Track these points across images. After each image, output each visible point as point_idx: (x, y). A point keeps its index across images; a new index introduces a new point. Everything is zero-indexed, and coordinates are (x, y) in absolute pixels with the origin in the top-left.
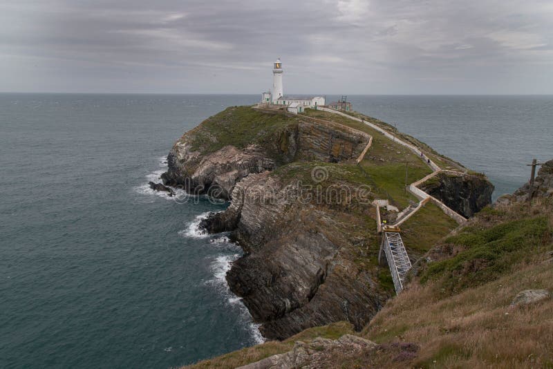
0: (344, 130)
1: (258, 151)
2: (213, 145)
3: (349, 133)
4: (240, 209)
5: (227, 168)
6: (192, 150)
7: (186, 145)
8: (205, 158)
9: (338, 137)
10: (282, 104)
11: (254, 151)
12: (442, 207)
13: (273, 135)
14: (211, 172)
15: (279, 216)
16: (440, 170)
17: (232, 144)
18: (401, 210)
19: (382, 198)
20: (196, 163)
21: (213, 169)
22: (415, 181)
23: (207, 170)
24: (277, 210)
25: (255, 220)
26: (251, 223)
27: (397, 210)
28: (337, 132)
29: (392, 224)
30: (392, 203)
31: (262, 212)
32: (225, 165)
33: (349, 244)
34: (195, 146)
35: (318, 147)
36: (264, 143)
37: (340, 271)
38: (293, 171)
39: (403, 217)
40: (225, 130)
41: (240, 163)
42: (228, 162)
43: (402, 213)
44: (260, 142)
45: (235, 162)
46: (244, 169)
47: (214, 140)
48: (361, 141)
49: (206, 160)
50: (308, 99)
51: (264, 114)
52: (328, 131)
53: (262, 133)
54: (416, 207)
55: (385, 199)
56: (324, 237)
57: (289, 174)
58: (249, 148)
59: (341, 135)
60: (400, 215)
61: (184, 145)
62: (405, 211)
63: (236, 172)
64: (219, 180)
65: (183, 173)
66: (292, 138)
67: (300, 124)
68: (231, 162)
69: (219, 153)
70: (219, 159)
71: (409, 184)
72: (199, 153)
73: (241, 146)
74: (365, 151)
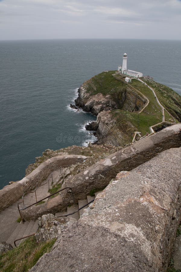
0: (141, 96)
1: (110, 98)
2: (95, 91)
3: (143, 98)
4: (99, 123)
5: (98, 103)
6: (87, 92)
7: (85, 89)
8: (91, 97)
9: (139, 98)
10: (125, 73)
13: (116, 92)
14: (92, 104)
15: (109, 130)
16: (164, 121)
17: (101, 92)
20: (87, 99)
21: (93, 102)
22: (153, 125)
23: (91, 103)
24: (109, 128)
26: (101, 130)
27: (141, 136)
28: (138, 96)
30: (141, 133)
31: (105, 127)
32: (98, 102)
34: (88, 90)
35: (132, 100)
36: (113, 95)
38: (117, 114)
40: (100, 85)
41: (103, 102)
42: (99, 101)
43: (142, 138)
44: (111, 95)
45: (101, 101)
46: (104, 105)
47: (95, 89)
48: (145, 103)
49: (91, 98)
50: (135, 74)
51: (116, 79)
52: (136, 95)
53: (112, 90)
55: (140, 131)
57: (115, 114)
58: (107, 97)
61: (84, 89)
62: (143, 137)
63: (101, 105)
64: (95, 107)
65: (83, 102)
66: (123, 94)
67: (127, 89)
68: (100, 101)
69: (96, 96)
70: (95, 99)
71: (151, 126)
72: (89, 95)
73: (104, 95)
74: (144, 108)
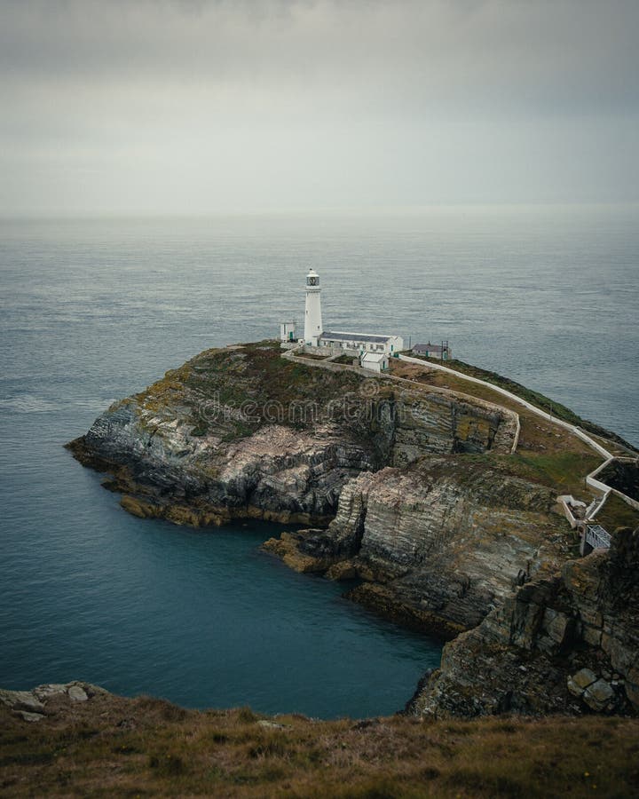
0: (472, 403)
1: (337, 435)
2: (239, 424)
3: (485, 409)
5: (287, 463)
6: (197, 433)
7: (178, 425)
8: (234, 446)
9: (466, 413)
11: (330, 434)
12: (625, 499)
14: (255, 471)
15: (435, 524)
16: (613, 457)
18: (588, 505)
19: (564, 494)
21: (257, 464)
22: (590, 471)
23: (249, 467)
24: (431, 517)
25: (394, 533)
26: (388, 538)
27: (585, 505)
28: (464, 406)
29: (583, 519)
30: (577, 498)
31: (404, 521)
32: (283, 458)
33: (547, 542)
34: (199, 425)
35: (432, 426)
37: (549, 566)
39: (591, 512)
41: (309, 454)
42: (287, 454)
43: (590, 508)
45: (300, 453)
46: (319, 463)
49: (238, 451)
52: (449, 404)
54: (601, 501)
55: (568, 494)
56: (516, 539)
58: (321, 430)
59: (471, 411)
60: (588, 509)
62: (592, 505)
63: (304, 468)
64: (271, 482)
67: (396, 392)
68: (294, 453)
69: (258, 438)
70: (263, 447)
71: (585, 476)
72: (217, 440)
73: (300, 427)
74: (517, 436)
